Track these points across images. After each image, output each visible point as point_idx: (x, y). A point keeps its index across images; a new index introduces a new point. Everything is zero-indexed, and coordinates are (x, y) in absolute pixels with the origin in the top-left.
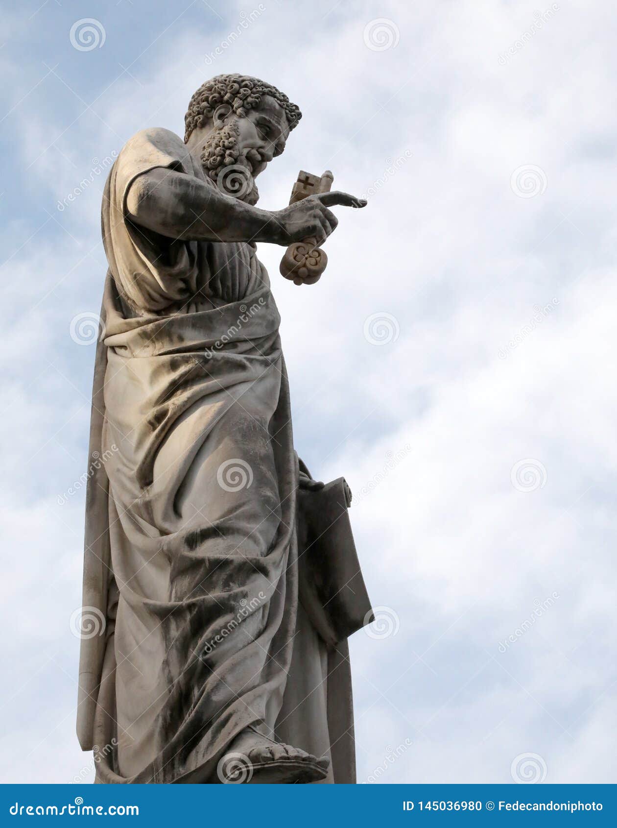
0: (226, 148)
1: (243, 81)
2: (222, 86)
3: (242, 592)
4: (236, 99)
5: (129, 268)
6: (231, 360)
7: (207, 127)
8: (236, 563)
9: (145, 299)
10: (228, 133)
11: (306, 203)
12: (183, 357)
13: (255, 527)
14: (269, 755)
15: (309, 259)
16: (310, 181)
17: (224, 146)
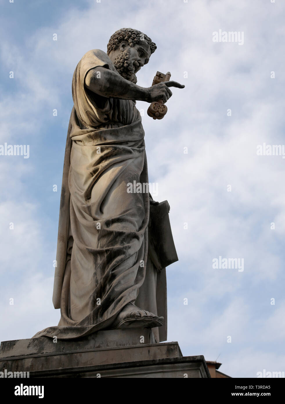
0: (125, 60)
1: (133, 31)
2: (124, 33)
3: (128, 246)
4: (130, 39)
5: (84, 108)
6: (126, 149)
7: (117, 50)
8: (126, 233)
9: (90, 121)
10: (126, 53)
11: (160, 85)
12: (106, 147)
13: (134, 219)
14: (139, 315)
15: (160, 109)
16: (161, 76)
17: (124, 59)
